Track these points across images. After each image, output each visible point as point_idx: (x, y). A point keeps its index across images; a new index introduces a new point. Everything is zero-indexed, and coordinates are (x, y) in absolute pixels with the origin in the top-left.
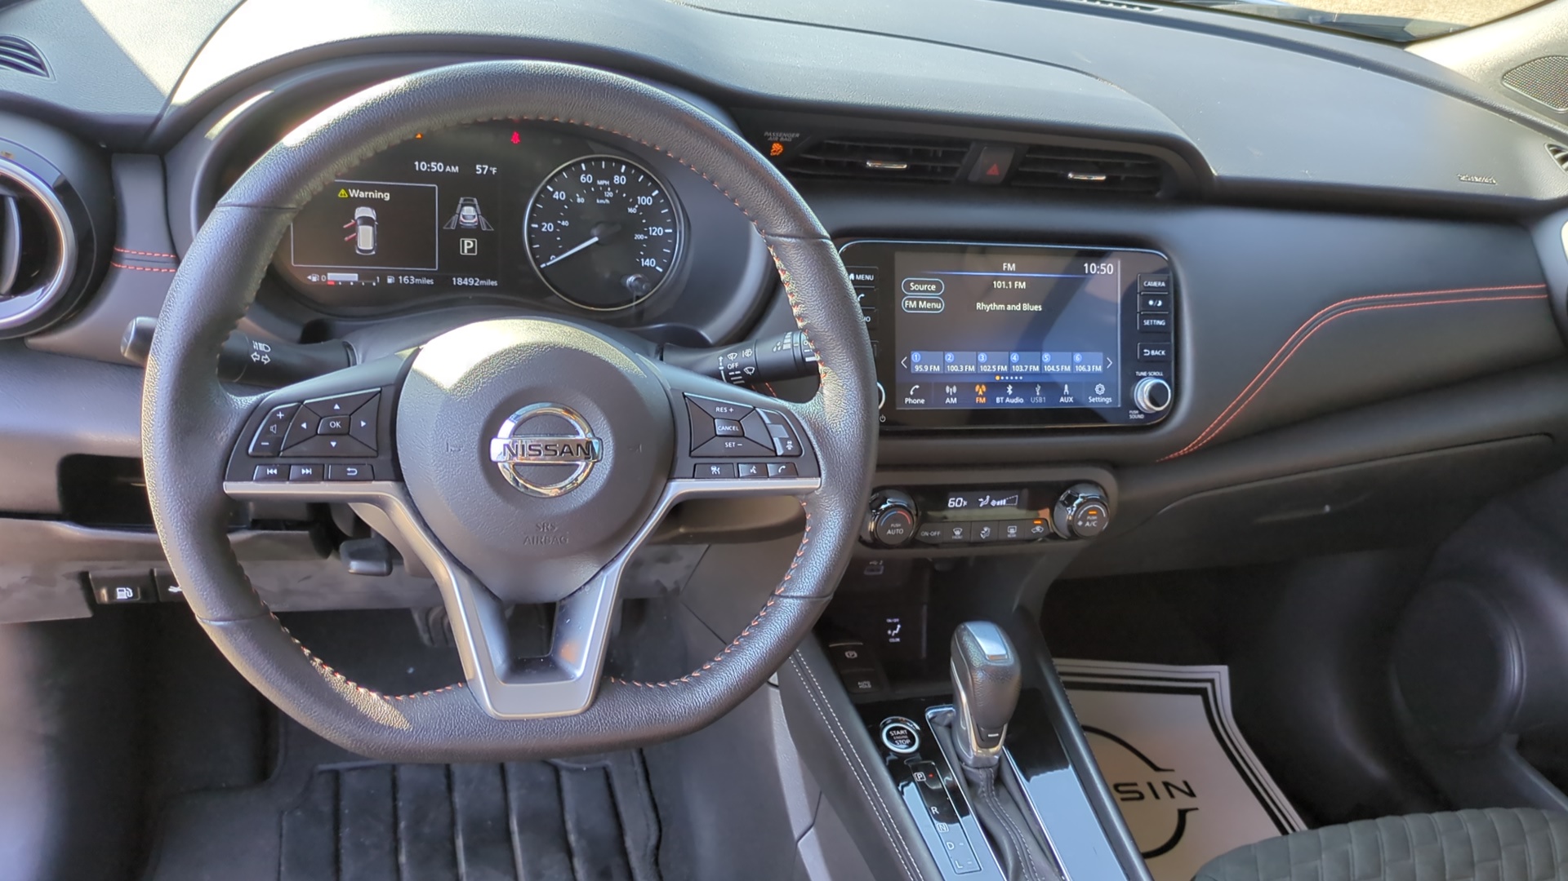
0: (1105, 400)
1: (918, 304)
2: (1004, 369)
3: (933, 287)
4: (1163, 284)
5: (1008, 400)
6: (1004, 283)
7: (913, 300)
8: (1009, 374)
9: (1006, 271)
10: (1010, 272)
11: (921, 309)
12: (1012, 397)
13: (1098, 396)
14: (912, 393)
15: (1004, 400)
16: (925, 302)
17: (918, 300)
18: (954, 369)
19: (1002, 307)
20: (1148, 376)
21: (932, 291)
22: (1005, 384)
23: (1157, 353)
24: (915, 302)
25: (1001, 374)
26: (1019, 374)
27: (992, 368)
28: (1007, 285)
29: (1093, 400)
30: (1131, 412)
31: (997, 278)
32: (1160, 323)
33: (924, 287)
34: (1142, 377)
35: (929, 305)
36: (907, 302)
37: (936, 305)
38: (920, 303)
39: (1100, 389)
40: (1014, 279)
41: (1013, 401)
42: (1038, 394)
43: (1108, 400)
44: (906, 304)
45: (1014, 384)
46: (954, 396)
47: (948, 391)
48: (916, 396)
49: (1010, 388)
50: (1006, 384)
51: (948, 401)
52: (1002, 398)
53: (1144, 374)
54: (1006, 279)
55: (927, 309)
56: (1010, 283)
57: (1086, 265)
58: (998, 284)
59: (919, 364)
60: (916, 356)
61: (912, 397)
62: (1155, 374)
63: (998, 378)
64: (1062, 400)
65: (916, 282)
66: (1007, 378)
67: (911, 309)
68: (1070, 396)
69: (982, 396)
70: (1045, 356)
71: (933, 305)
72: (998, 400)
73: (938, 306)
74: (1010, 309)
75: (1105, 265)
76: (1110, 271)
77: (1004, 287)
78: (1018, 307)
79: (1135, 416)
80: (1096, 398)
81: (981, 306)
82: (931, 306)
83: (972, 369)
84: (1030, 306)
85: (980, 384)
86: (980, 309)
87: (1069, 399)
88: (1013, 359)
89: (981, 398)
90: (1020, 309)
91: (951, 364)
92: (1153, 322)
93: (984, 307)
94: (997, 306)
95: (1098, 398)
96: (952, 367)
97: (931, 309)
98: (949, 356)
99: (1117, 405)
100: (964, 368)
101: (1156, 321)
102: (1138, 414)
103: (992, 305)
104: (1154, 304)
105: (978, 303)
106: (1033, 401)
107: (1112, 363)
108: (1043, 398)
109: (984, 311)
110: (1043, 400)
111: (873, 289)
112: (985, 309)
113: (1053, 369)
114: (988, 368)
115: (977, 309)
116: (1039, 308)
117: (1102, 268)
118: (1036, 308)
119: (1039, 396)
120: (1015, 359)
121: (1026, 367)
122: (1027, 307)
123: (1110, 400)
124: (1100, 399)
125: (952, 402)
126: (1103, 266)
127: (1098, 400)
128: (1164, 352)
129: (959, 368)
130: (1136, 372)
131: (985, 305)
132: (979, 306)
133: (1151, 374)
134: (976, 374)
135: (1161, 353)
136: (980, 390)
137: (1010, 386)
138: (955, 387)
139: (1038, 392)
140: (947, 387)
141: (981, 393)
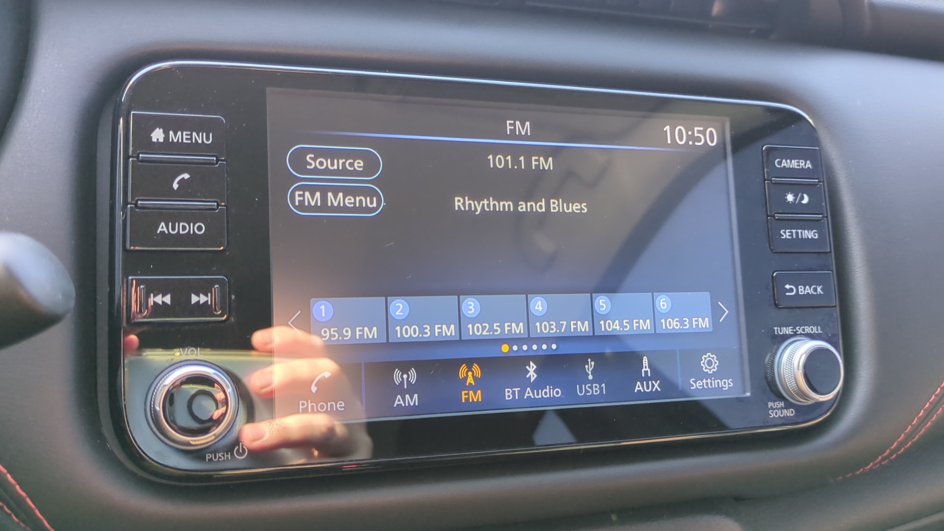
0: (721, 384)
1: (324, 198)
2: (518, 329)
3: (359, 164)
4: (809, 165)
5: (529, 393)
6: (509, 158)
7: (312, 190)
8: (529, 340)
9: (513, 136)
10: (520, 137)
11: (333, 209)
12: (537, 386)
13: (707, 376)
15: (522, 393)
16: (341, 195)
17: (324, 191)
18: (409, 332)
19: (507, 205)
20: (795, 334)
21: (355, 173)
22: (521, 361)
23: (809, 290)
24: (318, 194)
25: (510, 341)
26: (548, 340)
27: (491, 329)
28: (516, 161)
29: (698, 385)
30: (773, 404)
31: (496, 149)
32: (809, 234)
33: (338, 164)
34: (785, 337)
35: (349, 201)
36: (297, 193)
37: (367, 202)
38: (330, 195)
39: (709, 362)
40: (530, 152)
41: (541, 395)
42: (590, 377)
43: (727, 384)
44: (297, 199)
46: (411, 390)
49: (532, 368)
50: (525, 360)
51: (398, 401)
52: (516, 390)
53: (788, 331)
54: (515, 151)
55: (345, 209)
56: (522, 158)
57: (667, 128)
58: (498, 161)
60: (321, 308)
62: (808, 330)
63: (505, 348)
64: (638, 387)
65: (318, 154)
66: (515, 348)
67: (310, 208)
68: (651, 379)
69: (474, 389)
70: (601, 301)
71: (361, 201)
72: (508, 394)
73: (372, 203)
74: (524, 210)
75: (701, 129)
76: (712, 141)
77: (510, 167)
78: (541, 207)
79: (779, 412)
80: (704, 381)
81: (464, 204)
82: (355, 203)
83: (449, 331)
84: (565, 204)
85: (469, 362)
86: (463, 209)
87: (653, 386)
88: (536, 308)
89: (471, 392)
90: (544, 210)
91: (402, 323)
92: (797, 233)
93: (470, 205)
94: (496, 203)
95: (707, 380)
96: (406, 329)
97: (354, 209)
98: (399, 306)
99: (744, 392)
100: (432, 330)
101: (802, 233)
102: (784, 409)
103: (486, 202)
104: (795, 200)
105: (457, 199)
106: (581, 392)
107: (727, 312)
108: (600, 386)
109: (471, 212)
110: (601, 389)
111: (210, 163)
112: (473, 209)
113: (618, 328)
114: (484, 328)
115: (457, 209)
116: (582, 209)
117: (696, 135)
118: (575, 207)
119: (592, 382)
120: (540, 309)
121: (563, 324)
122: (558, 205)
123: (729, 384)
124: (711, 383)
125: (407, 405)
126: (699, 132)
127: (707, 383)
128: (819, 289)
129: (422, 331)
130: (776, 328)
131: (471, 202)
132: (460, 204)
133: (804, 330)
134: (460, 342)
135: (815, 290)
136: (470, 375)
137: (532, 364)
138: (413, 372)
139: (590, 373)
140: (397, 373)
141: (470, 380)
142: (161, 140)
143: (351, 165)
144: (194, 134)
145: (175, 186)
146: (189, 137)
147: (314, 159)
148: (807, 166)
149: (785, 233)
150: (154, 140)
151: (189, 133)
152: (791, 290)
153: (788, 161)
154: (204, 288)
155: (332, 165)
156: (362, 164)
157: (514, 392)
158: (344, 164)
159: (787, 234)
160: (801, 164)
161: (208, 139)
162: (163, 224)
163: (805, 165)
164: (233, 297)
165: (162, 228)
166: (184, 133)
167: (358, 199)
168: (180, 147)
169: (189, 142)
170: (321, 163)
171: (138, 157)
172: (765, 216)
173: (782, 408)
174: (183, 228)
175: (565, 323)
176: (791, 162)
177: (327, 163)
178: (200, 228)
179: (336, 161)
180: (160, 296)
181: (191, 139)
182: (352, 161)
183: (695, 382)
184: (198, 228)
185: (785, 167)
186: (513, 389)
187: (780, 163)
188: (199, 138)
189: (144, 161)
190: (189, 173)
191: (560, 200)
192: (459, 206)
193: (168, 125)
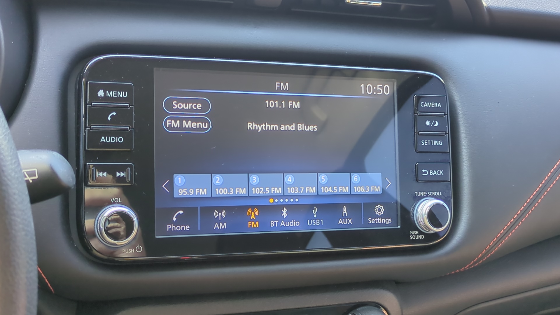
0: (385, 221)
1: (181, 124)
2: (279, 191)
3: (199, 106)
4: (439, 105)
5: (283, 224)
6: (277, 102)
7: (176, 119)
8: (284, 196)
9: (279, 90)
10: (283, 91)
11: (185, 129)
12: (287, 220)
13: (378, 217)
14: (175, 219)
15: (279, 223)
16: (190, 122)
17: (181, 119)
18: (223, 192)
19: (275, 127)
20: (427, 196)
21: (197, 110)
23: (435, 173)
24: (178, 122)
25: (274, 197)
26: (294, 196)
27: (264, 191)
28: (280, 104)
29: (373, 221)
30: (411, 232)
31: (270, 98)
32: (437, 143)
33: (189, 106)
34: (421, 197)
35: (194, 125)
36: (168, 121)
37: (202, 126)
38: (184, 122)
39: (379, 210)
40: (288, 99)
41: (289, 224)
42: (315, 216)
43: (388, 221)
44: (168, 124)
45: (287, 206)
46: (223, 221)
47: (216, 216)
48: (181, 220)
49: (285, 211)
50: (281, 207)
51: (216, 226)
52: (276, 222)
53: (423, 194)
54: (279, 99)
55: (192, 129)
56: (283, 102)
57: (362, 85)
58: (271, 104)
59: (182, 187)
60: (179, 179)
61: (175, 224)
62: (434, 194)
63: (271, 201)
64: (341, 221)
65: (179, 101)
66: (276, 201)
67: (174, 129)
69: (254, 221)
70: (322, 177)
71: (200, 125)
72: (272, 224)
73: (205, 126)
74: (284, 129)
75: (381, 85)
76: (387, 92)
77: (277, 107)
78: (292, 128)
79: (415, 237)
80: (376, 219)
81: (252, 126)
82: (197, 126)
83: (243, 192)
84: (305, 126)
85: (253, 208)
86: (252, 129)
87: (348, 221)
88: (288, 180)
89: (253, 223)
90: (294, 129)
91: (219, 187)
92: (431, 142)
93: (255, 127)
94: (269, 126)
95: (377, 219)
96: (221, 190)
97: (196, 129)
98: (218, 179)
99: (398, 226)
100: (234, 191)
101: (433, 142)
102: (418, 235)
103: (264, 125)
104: (431, 124)
105: (249, 124)
106: (310, 224)
107: (390, 183)
108: (320, 221)
109: (256, 131)
110: (320, 222)
111: (126, 107)
112: (257, 129)
113: (331, 191)
114: (261, 190)
115: (248, 129)
116: (314, 129)
117: (378, 89)
118: (311, 128)
119: (316, 219)
120: (290, 181)
121: (302, 189)
122: (302, 127)
123: (389, 221)
124: (380, 221)
125: (220, 228)
126: (380, 87)
127: (377, 221)
128: (441, 172)
129: (229, 191)
130: (416, 193)
131: (256, 125)
132: (250, 126)
133: (432, 194)
134: (248, 197)
135: (439, 173)
136: (253, 214)
137: (285, 209)
138: (224, 212)
139: (315, 214)
140: (216, 212)
141: (253, 216)
142: (103, 96)
143: (196, 106)
144: (119, 92)
145: (109, 119)
146: (116, 94)
147: (177, 104)
148: (439, 106)
149: (424, 142)
150: (99, 96)
151: (116, 92)
152: (426, 173)
153: (428, 103)
154: (122, 169)
155: (186, 106)
156: (201, 106)
157: (275, 223)
158: (192, 106)
159: (425, 143)
160: (435, 105)
161: (125, 95)
162: (103, 137)
163: (437, 105)
164: (136, 174)
165: (103, 139)
166: (114, 92)
167: (198, 124)
168: (111, 99)
169: (116, 96)
170: (180, 106)
171: (91, 104)
172: (414, 133)
173: (417, 235)
174: (112, 139)
175: (303, 188)
176: (429, 104)
177: (183, 106)
178: (121, 140)
179: (187, 104)
180: (102, 173)
181: (117, 95)
182: (196, 104)
183: (371, 220)
184: (119, 140)
185: (426, 106)
186: (275, 222)
187: (423, 104)
188: (121, 94)
189: (95, 106)
190: (116, 112)
191: (303, 124)
192: (250, 128)
193: (106, 88)
